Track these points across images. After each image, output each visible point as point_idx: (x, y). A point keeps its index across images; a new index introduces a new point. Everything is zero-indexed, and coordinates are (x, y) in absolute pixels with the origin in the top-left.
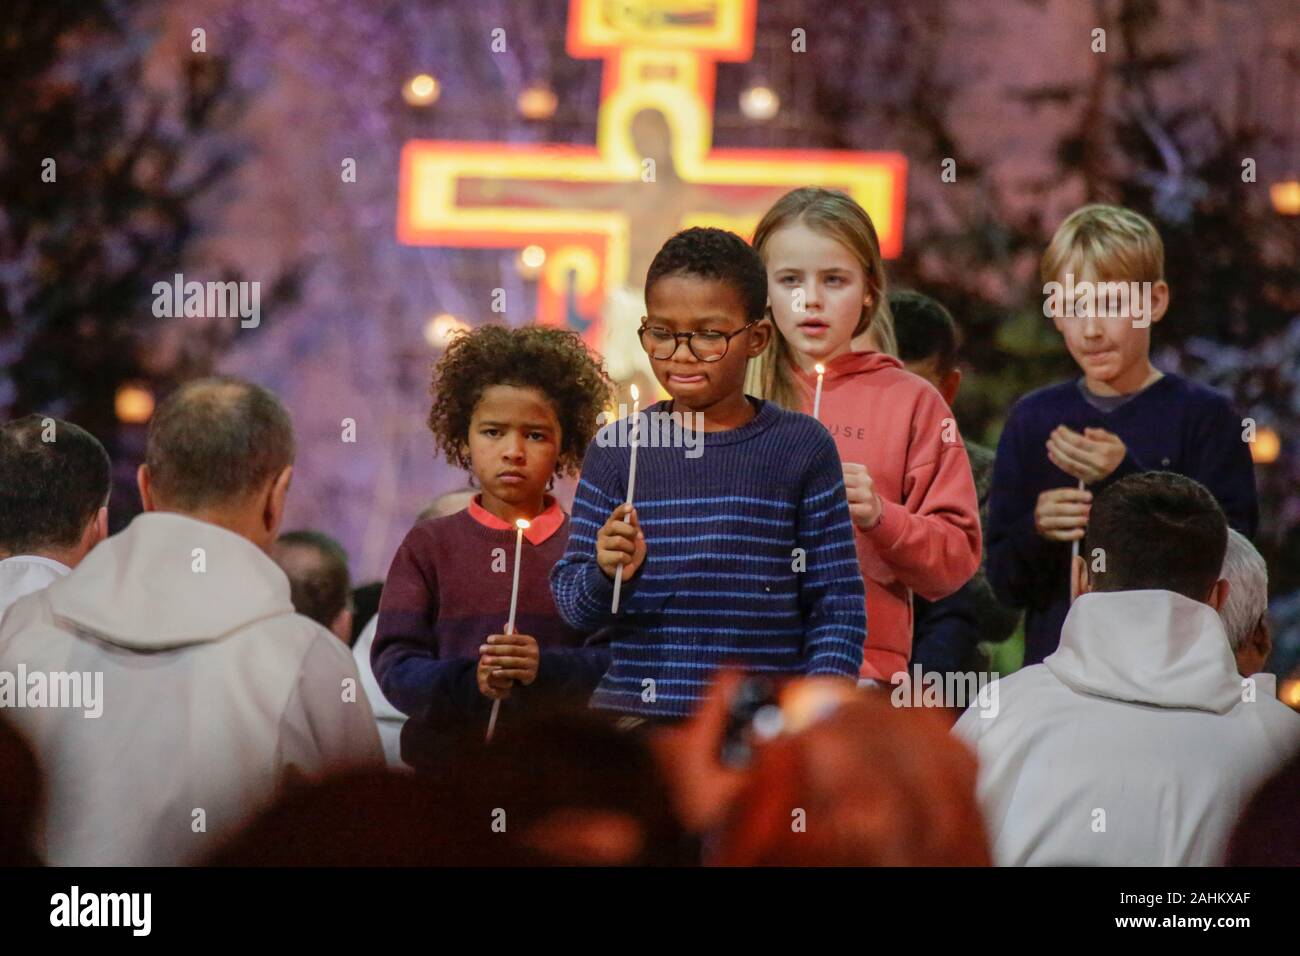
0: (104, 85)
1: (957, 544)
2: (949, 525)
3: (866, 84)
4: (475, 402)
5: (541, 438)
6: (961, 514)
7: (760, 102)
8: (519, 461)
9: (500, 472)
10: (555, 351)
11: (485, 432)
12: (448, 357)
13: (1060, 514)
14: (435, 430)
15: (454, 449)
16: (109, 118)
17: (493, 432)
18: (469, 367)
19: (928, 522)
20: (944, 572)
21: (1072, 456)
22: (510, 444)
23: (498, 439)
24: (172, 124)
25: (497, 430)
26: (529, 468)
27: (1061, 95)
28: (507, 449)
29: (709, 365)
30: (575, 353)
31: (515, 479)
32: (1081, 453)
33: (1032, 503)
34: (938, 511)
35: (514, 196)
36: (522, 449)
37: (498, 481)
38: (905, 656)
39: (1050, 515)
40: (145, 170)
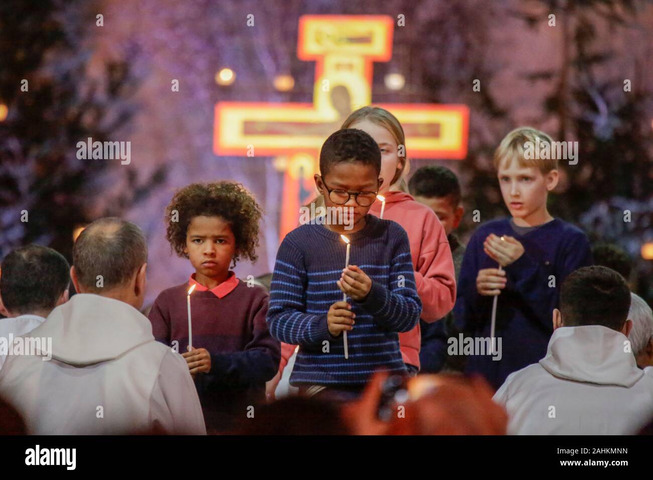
0: (67, 77)
1: (445, 294)
2: (441, 284)
3: (449, 71)
4: (188, 225)
5: (223, 242)
6: (447, 279)
7: (395, 82)
8: (213, 255)
9: (204, 261)
10: (227, 196)
11: (194, 241)
12: (174, 202)
13: (488, 281)
14: (170, 241)
15: (182, 250)
16: (69, 93)
17: (198, 241)
18: (184, 207)
19: (431, 282)
20: (437, 308)
21: (497, 249)
22: (208, 246)
23: (201, 244)
24: (101, 95)
25: (200, 239)
26: (218, 259)
27: (546, 76)
28: (205, 249)
29: (362, 208)
30: (238, 197)
31: (211, 265)
32: (501, 248)
33: (476, 275)
34: (436, 276)
35: (272, 129)
36: (214, 249)
37: (202, 267)
38: (417, 350)
39: (483, 281)
40: (88, 119)
